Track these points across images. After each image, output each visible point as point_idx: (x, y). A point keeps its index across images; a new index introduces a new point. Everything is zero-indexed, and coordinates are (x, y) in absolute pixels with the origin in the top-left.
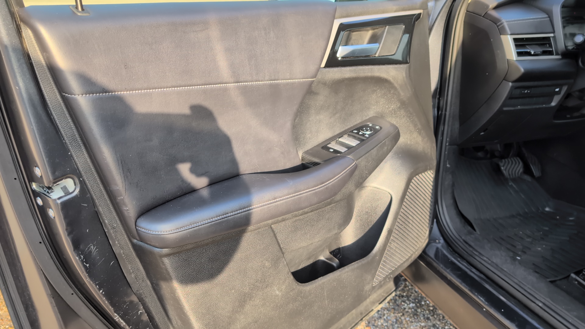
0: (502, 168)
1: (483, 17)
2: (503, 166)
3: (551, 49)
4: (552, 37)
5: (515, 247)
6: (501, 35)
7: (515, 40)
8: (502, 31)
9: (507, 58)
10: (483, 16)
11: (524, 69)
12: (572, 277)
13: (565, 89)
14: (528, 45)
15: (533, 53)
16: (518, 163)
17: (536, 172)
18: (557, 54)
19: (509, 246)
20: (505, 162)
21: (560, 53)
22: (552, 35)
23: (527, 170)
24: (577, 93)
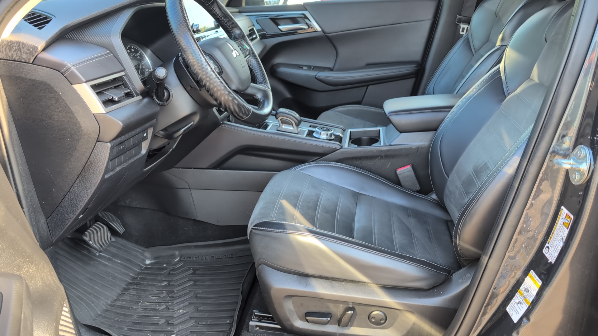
0: (90, 242)
1: (32, 64)
2: (90, 240)
3: (129, 91)
4: (124, 75)
5: (157, 324)
6: (72, 85)
7: (94, 87)
8: (71, 79)
9: (93, 113)
10: (31, 62)
11: (122, 122)
12: (252, 326)
13: (150, 131)
14: (105, 90)
15: (117, 99)
16: (102, 229)
17: (120, 229)
18: (137, 95)
19: (152, 328)
20: (89, 233)
21: (138, 92)
22: (122, 74)
23: (113, 232)
24: (162, 132)
